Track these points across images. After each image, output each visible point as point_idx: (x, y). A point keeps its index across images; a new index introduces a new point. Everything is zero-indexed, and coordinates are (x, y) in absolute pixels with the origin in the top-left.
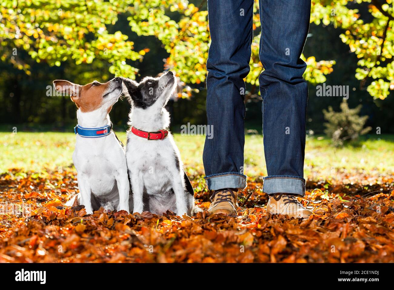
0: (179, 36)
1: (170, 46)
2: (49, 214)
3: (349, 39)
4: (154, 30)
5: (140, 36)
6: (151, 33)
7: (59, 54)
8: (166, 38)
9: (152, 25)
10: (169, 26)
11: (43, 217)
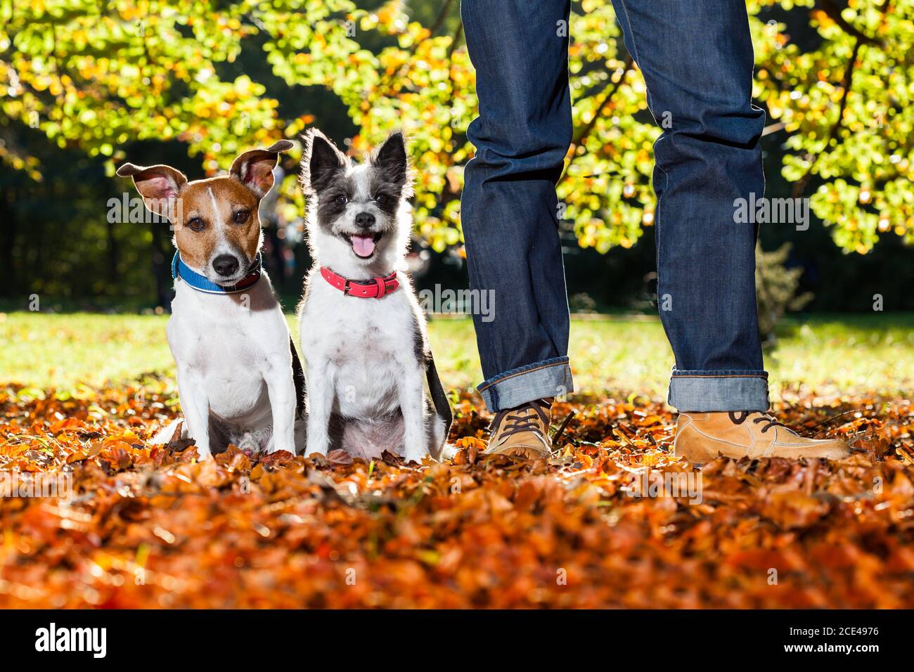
0: (381, 84)
1: (360, 109)
2: (115, 457)
3: (766, 88)
4: (324, 72)
5: (292, 87)
6: (317, 79)
7: (109, 127)
8: (350, 91)
9: (320, 61)
10: (357, 64)
11: (101, 462)
